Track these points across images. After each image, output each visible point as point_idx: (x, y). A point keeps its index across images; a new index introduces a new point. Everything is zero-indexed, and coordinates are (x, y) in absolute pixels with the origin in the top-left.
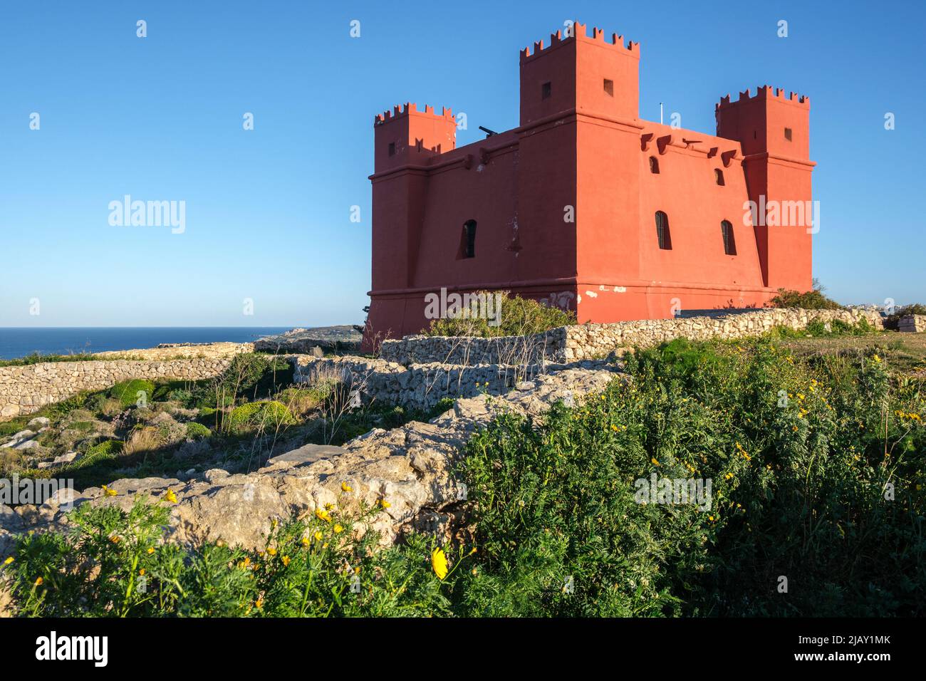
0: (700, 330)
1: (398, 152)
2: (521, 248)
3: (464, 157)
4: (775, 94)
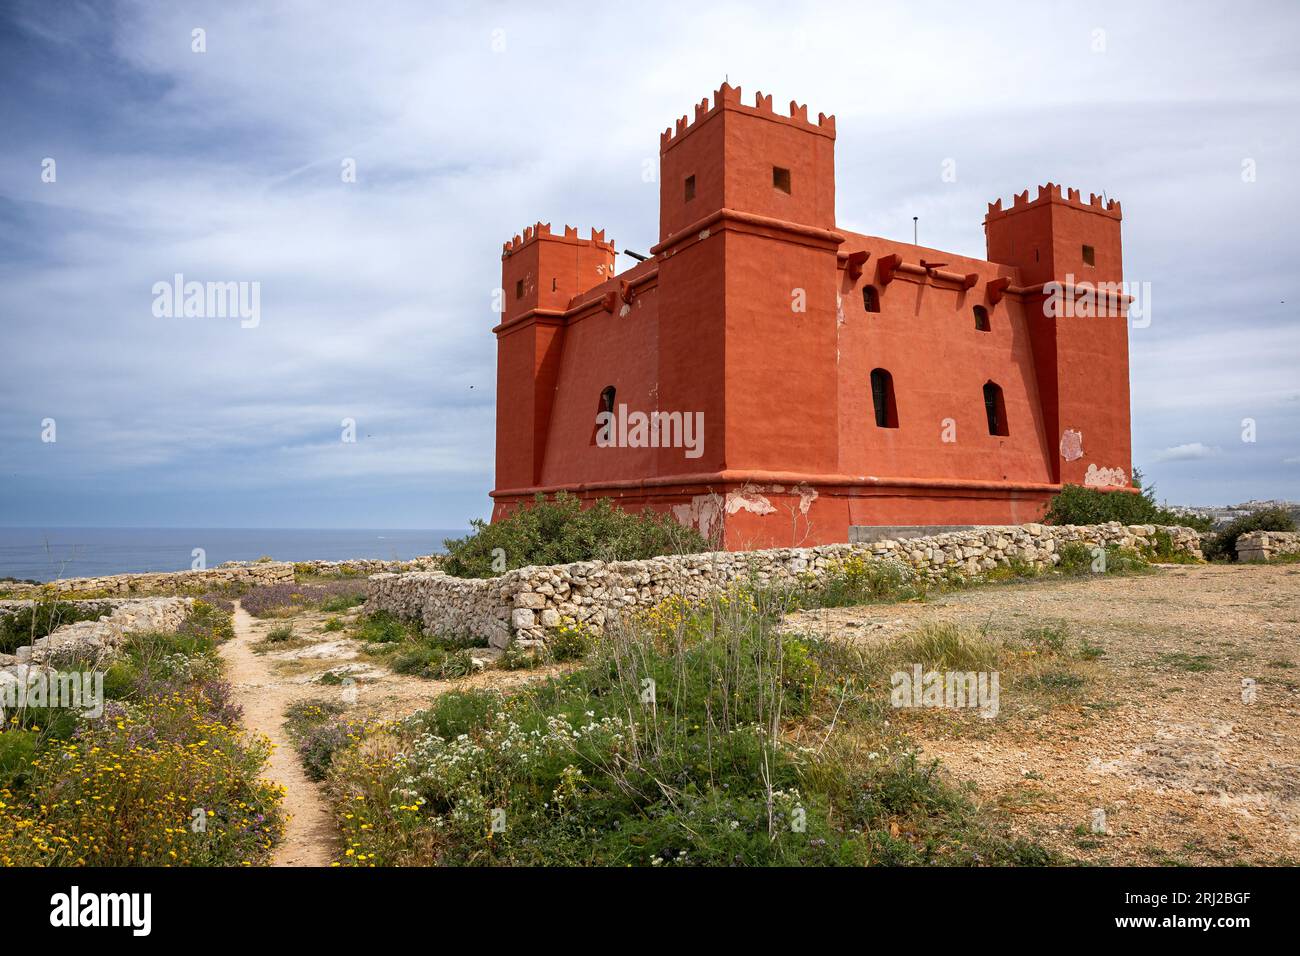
1: (526, 293)
3: (605, 295)
4: (1065, 196)
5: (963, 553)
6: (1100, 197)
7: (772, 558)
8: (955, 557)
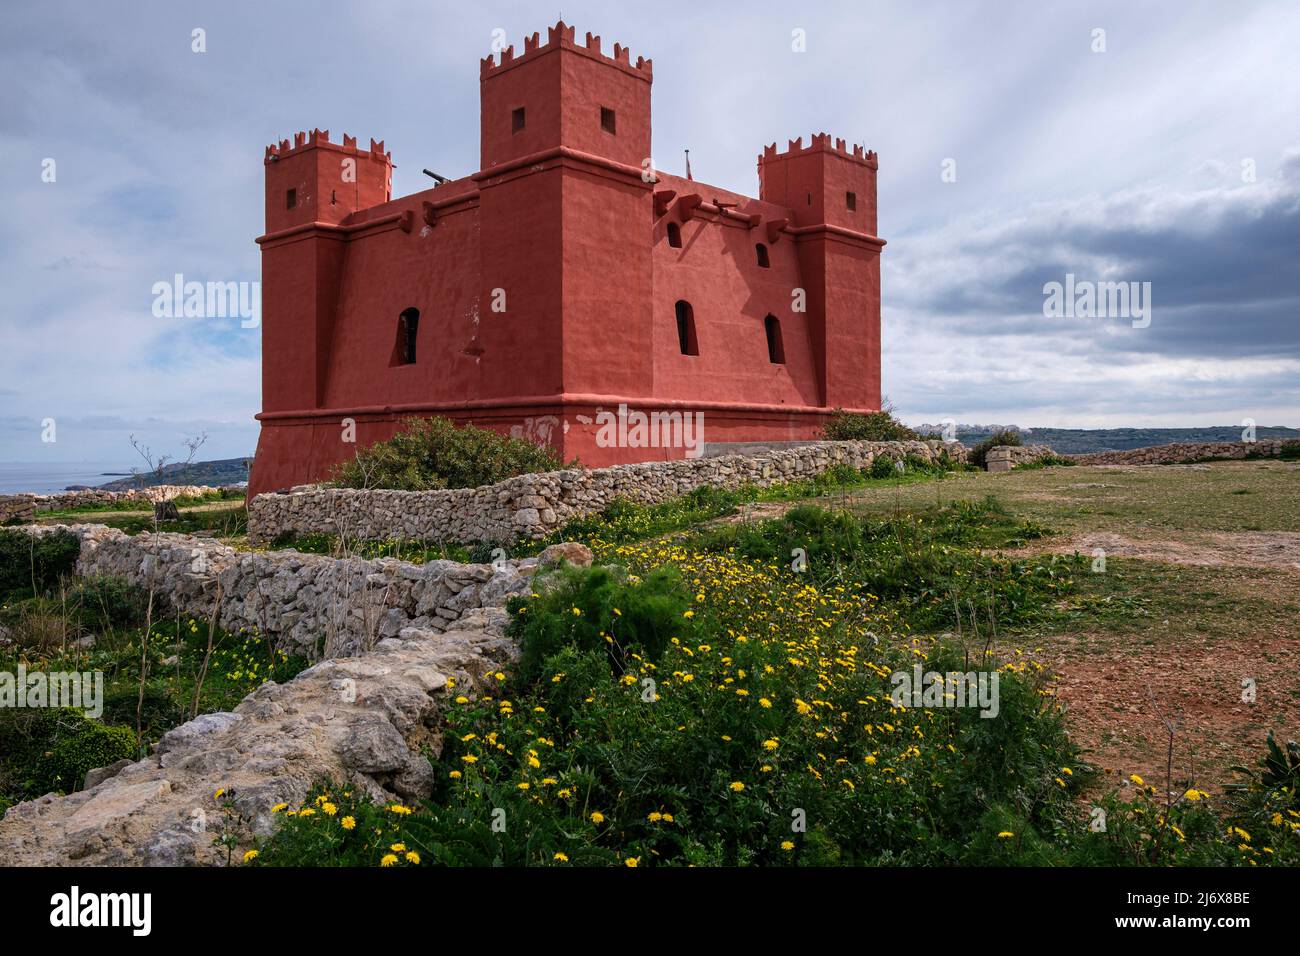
0: (729, 476)
1: (300, 203)
2: (483, 351)
3: (400, 213)
4: (834, 146)
5: (816, 463)
6: (861, 148)
7: (691, 466)
8: (810, 465)
